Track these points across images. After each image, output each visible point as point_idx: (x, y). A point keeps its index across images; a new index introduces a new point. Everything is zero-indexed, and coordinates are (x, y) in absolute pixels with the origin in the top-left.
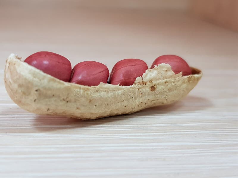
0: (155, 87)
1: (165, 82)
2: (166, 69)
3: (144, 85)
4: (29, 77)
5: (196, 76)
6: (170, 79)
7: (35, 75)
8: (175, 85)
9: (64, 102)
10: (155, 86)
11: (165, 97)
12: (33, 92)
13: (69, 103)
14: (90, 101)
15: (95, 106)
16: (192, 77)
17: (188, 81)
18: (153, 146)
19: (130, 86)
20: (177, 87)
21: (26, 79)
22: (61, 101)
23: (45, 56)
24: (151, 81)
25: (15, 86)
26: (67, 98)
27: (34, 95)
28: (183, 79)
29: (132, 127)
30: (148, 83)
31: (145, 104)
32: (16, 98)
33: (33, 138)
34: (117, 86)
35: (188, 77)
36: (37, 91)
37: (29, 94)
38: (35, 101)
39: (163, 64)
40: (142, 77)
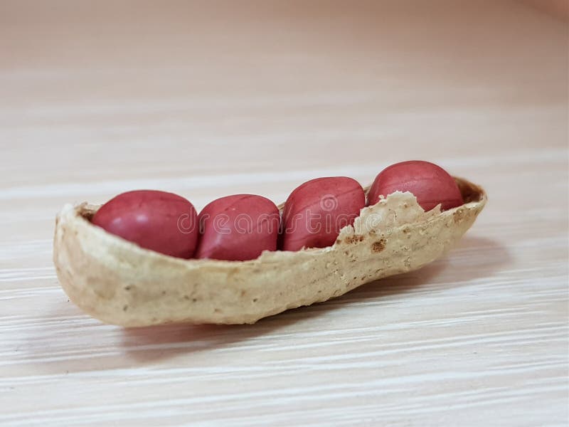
0: (382, 243)
1: (404, 231)
2: (405, 203)
3: (359, 242)
4: (110, 260)
5: (472, 205)
6: (414, 224)
7: (121, 257)
8: (427, 233)
9: (187, 303)
10: (382, 240)
11: (406, 261)
12: (120, 291)
13: (197, 302)
14: (243, 293)
15: (255, 301)
16: (462, 210)
17: (455, 221)
18: (384, 387)
19: (328, 249)
20: (431, 238)
21: (103, 267)
22: (181, 300)
23: (140, 206)
24: (372, 233)
25: (81, 282)
26: (193, 293)
27: (122, 298)
28: (444, 219)
29: (336, 336)
30: (368, 237)
31: (363, 279)
32: (82, 303)
33: (125, 383)
34: (299, 252)
35: (454, 214)
36: (128, 289)
37: (112, 296)
38: (125, 309)
39: (398, 193)
40: (353, 226)
